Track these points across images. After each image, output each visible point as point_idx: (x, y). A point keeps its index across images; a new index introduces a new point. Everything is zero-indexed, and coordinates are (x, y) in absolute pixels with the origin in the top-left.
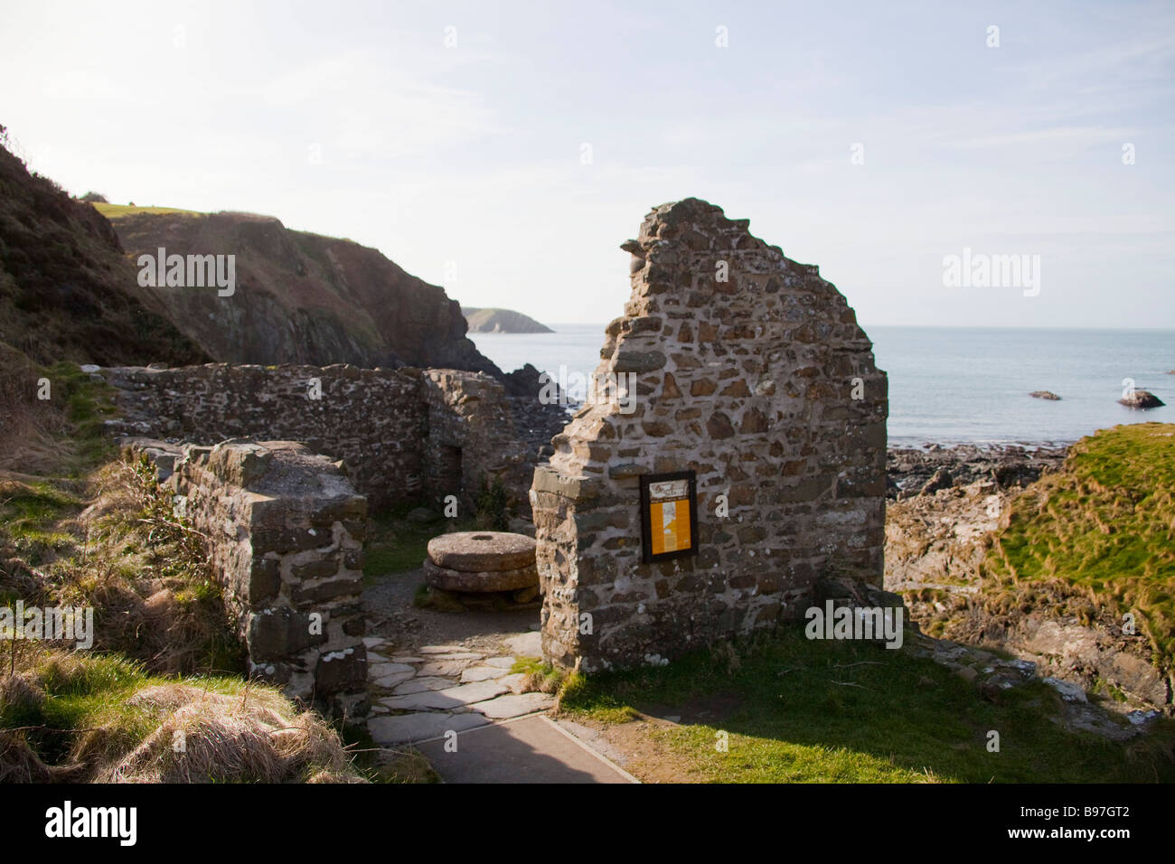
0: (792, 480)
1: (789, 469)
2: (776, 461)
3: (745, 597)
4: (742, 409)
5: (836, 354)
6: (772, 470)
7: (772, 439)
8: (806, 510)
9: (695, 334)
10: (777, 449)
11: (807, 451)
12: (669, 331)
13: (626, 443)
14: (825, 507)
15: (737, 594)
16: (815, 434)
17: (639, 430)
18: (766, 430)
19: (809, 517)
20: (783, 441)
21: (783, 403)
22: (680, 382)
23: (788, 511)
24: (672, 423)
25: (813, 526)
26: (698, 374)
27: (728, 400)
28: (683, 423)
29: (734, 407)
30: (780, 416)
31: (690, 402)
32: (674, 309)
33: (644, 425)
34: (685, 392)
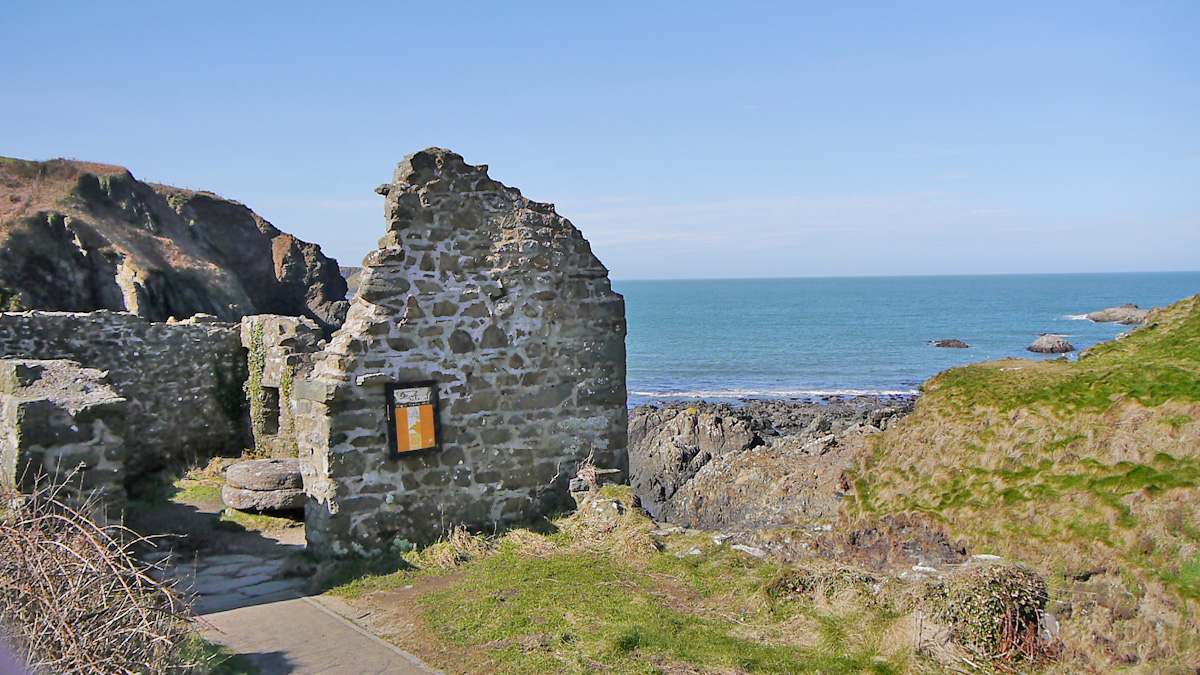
0: (534, 389)
1: (529, 380)
2: (517, 372)
3: (491, 491)
4: (483, 328)
5: (572, 279)
6: (514, 379)
7: (511, 353)
8: (547, 416)
9: (437, 263)
10: (517, 361)
11: (545, 363)
12: (412, 261)
13: (371, 356)
14: (566, 413)
15: (483, 488)
16: (554, 349)
17: (385, 345)
18: (506, 345)
19: (550, 422)
20: (523, 355)
21: (521, 322)
22: (422, 304)
23: (530, 417)
24: (416, 339)
25: (555, 430)
26: (439, 298)
27: (468, 320)
28: (426, 339)
29: (474, 325)
30: (520, 333)
31: (432, 321)
32: (417, 242)
33: (389, 341)
34: (428, 312)
